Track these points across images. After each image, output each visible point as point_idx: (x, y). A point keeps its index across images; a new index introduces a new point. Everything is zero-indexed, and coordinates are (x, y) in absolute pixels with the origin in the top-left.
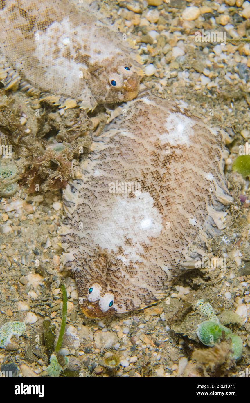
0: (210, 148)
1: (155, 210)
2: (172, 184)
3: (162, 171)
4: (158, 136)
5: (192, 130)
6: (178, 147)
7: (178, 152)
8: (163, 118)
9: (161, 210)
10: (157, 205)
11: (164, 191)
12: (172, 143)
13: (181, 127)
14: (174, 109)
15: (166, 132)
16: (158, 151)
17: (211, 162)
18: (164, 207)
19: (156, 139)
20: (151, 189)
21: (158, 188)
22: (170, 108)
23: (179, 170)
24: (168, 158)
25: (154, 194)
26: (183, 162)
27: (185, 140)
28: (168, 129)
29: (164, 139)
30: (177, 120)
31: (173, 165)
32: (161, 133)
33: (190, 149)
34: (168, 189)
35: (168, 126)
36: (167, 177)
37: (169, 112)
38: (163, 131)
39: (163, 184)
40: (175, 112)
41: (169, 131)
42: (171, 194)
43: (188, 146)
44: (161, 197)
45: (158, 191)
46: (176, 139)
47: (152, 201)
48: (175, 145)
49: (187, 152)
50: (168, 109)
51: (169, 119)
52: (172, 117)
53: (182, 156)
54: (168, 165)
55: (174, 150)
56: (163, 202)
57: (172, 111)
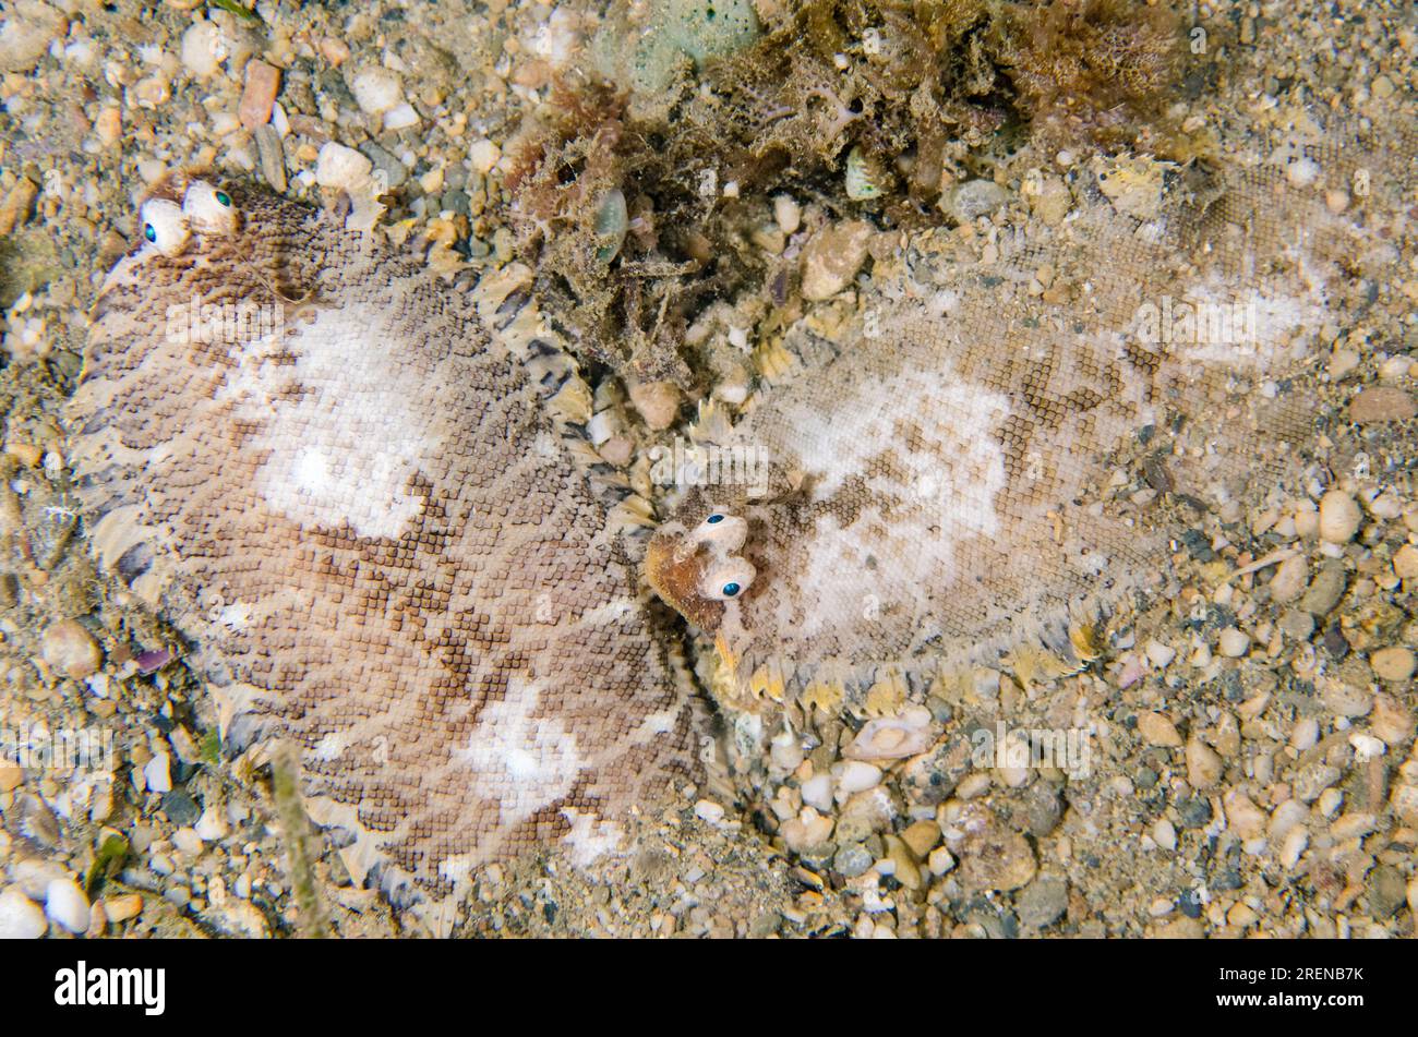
0: (408, 810)
1: (333, 520)
2: (380, 625)
3: (435, 626)
4: (544, 682)
5: (489, 796)
6: (474, 718)
7: (460, 709)
8: (583, 728)
9: (329, 537)
10: (343, 536)
11: (376, 585)
12: (495, 709)
13: (522, 764)
14: (591, 791)
15: (539, 714)
16: (501, 652)
17: (369, 783)
18: (330, 551)
20: (401, 553)
21: (395, 574)
22: (600, 779)
23: (407, 675)
24: (459, 665)
25: (382, 551)
26: (423, 703)
27: (477, 751)
28: (543, 723)
29: (524, 693)
30: (550, 769)
31: (433, 668)
32: (545, 693)
33: (444, 750)
34: (375, 601)
35: (551, 729)
36: (411, 627)
37: (588, 764)
38: (548, 706)
39: (396, 599)
40: (577, 784)
41: (537, 721)
42: (353, 600)
43: (455, 747)
44: (363, 565)
45: (386, 570)
46: (498, 728)
47: (366, 530)
48: (484, 714)
49: (442, 731)
50: (602, 771)
51: (569, 744)
52: (571, 763)
53: (442, 713)
54: (441, 653)
55: (474, 702)
56: (345, 557)
57: (587, 777)
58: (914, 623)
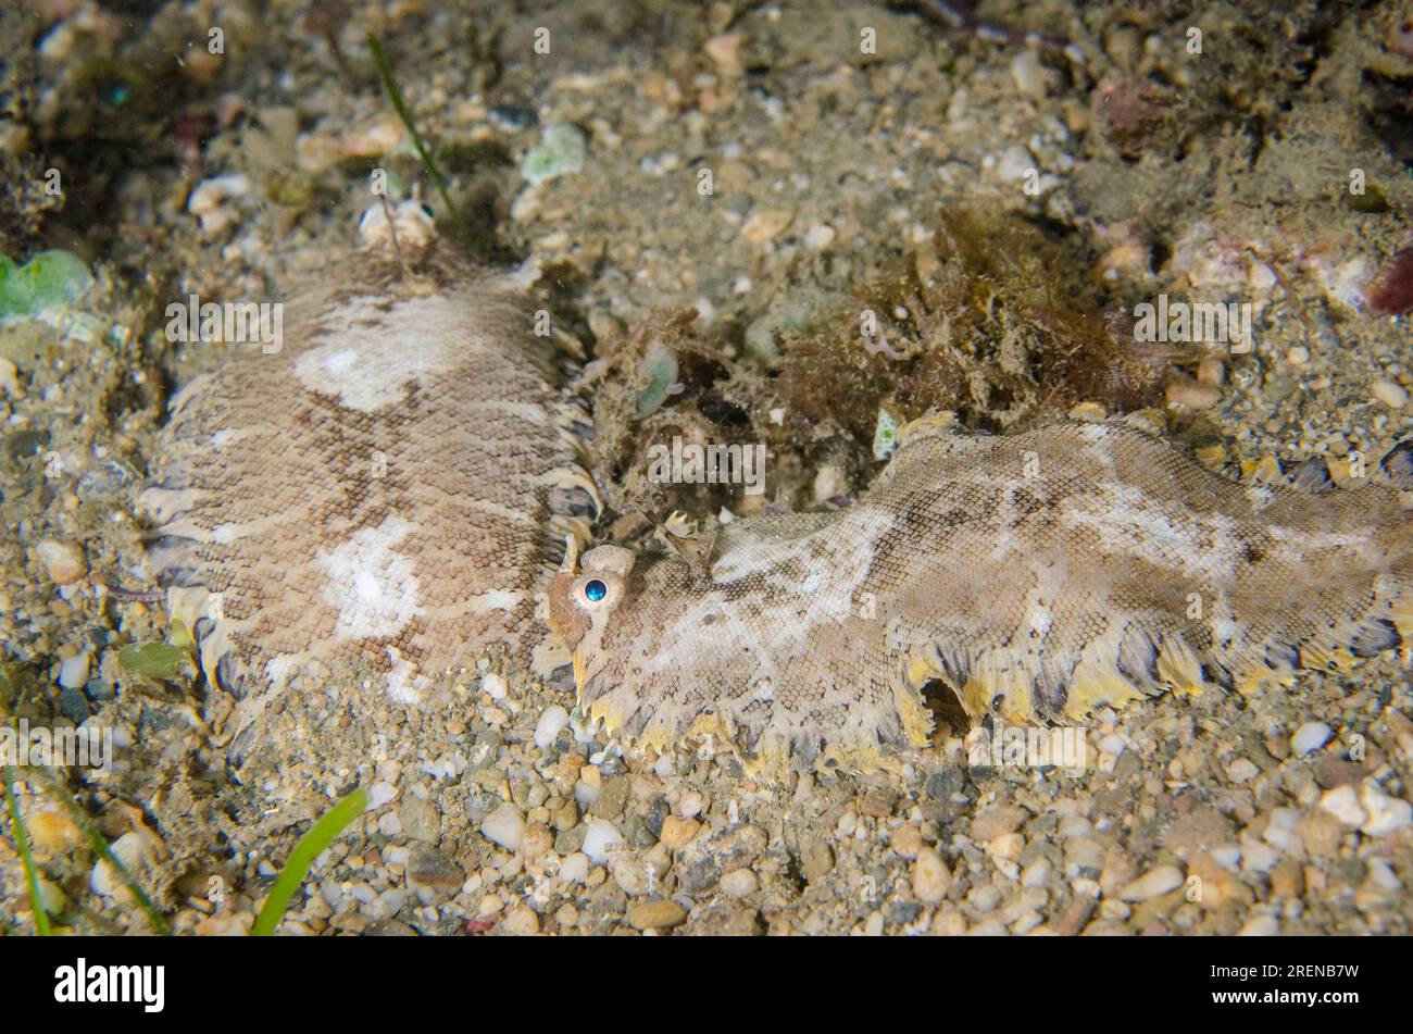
0: (264, 603)
1: (329, 389)
2: (315, 458)
3: (355, 467)
4: (415, 527)
5: (331, 603)
6: (347, 536)
7: (340, 524)
8: (429, 578)
9: (319, 398)
10: (333, 402)
11: (330, 435)
12: (368, 534)
13: (369, 588)
14: (418, 640)
15: (397, 549)
16: (394, 494)
17: (241, 573)
18: (311, 405)
19: (416, 518)
20: (365, 421)
21: (348, 432)
22: (428, 632)
23: (312, 491)
24: (357, 494)
25: (352, 417)
26: (312, 511)
27: (336, 561)
28: (399, 558)
29: (397, 528)
30: (390, 605)
31: (337, 491)
32: (412, 535)
33: (311, 551)
34: (320, 443)
35: (403, 566)
36: (337, 464)
37: (422, 612)
38: (407, 547)
39: (338, 446)
40: (408, 627)
41: (394, 555)
42: (306, 438)
43: (321, 551)
44: (330, 421)
45: (345, 428)
46: (361, 549)
47: (348, 402)
48: (357, 533)
49: (316, 536)
50: (432, 624)
51: (412, 585)
52: (408, 606)
53: (324, 522)
54: (350, 485)
55: (354, 523)
56: (321, 412)
57: (417, 626)
58: (752, 682)
